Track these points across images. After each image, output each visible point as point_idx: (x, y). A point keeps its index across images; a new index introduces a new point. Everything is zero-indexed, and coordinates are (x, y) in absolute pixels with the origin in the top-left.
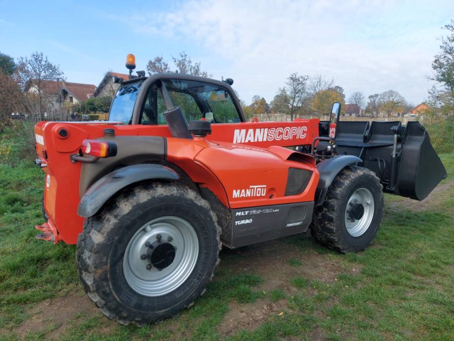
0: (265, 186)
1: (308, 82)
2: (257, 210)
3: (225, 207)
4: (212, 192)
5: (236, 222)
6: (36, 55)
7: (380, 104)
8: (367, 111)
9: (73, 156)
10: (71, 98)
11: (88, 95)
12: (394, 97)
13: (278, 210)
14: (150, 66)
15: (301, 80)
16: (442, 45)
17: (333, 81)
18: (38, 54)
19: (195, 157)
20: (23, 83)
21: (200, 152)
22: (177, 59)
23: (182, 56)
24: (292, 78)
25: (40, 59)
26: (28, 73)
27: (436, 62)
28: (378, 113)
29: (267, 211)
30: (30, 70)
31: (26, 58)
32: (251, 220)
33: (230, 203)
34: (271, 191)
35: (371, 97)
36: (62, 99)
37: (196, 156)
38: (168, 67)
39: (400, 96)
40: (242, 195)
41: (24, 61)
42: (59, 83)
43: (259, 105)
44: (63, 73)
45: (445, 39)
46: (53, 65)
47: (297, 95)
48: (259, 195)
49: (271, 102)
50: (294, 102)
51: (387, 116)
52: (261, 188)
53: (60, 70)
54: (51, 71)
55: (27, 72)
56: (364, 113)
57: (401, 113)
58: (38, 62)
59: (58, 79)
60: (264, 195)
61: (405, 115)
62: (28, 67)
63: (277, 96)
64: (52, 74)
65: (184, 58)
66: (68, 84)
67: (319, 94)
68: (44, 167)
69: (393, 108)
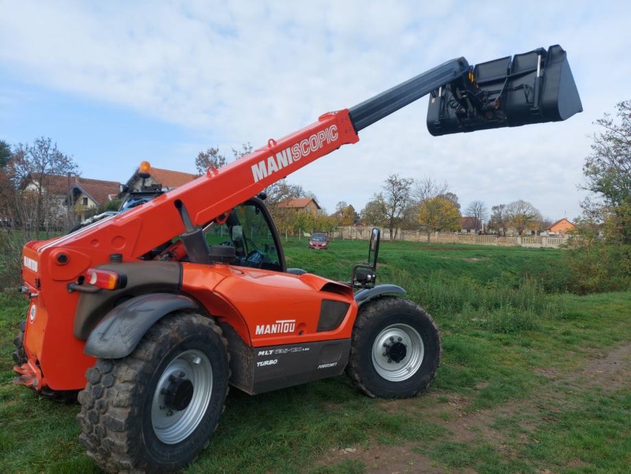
0: (294, 321)
1: (412, 187)
2: (284, 348)
3: (247, 345)
4: (233, 328)
5: (258, 363)
6: (41, 140)
7: (507, 218)
8: (491, 226)
9: (71, 285)
10: (86, 200)
11: (110, 196)
12: (525, 210)
13: (308, 349)
14: (200, 159)
15: (403, 183)
16: (594, 144)
17: (446, 186)
18: (45, 140)
19: (215, 288)
20: (18, 178)
21: (222, 281)
22: (238, 151)
23: (246, 148)
24: (391, 181)
25: (46, 146)
26: (27, 166)
27: (587, 165)
28: (505, 229)
29: (296, 350)
30: (30, 161)
31: (27, 145)
32: (276, 360)
33: (252, 340)
34: (300, 327)
35: (495, 208)
36: (73, 202)
37: (216, 286)
38: (225, 161)
39: (533, 209)
40: (266, 332)
41: (24, 149)
42: (70, 179)
43: (345, 214)
44: (77, 166)
45: (598, 137)
46: (64, 155)
47: (398, 203)
48: (287, 331)
49: (362, 211)
50: (393, 211)
51: (518, 233)
52: (290, 323)
53: (74, 161)
54: (60, 163)
55: (24, 163)
56: (486, 229)
57: (536, 231)
58: (43, 151)
59: (69, 173)
60: (293, 331)
61: (541, 234)
62: (28, 157)
63: (370, 204)
64: (60, 168)
65: (248, 150)
66: (82, 181)
67: (427, 202)
68: (34, 297)
69: (525, 224)
